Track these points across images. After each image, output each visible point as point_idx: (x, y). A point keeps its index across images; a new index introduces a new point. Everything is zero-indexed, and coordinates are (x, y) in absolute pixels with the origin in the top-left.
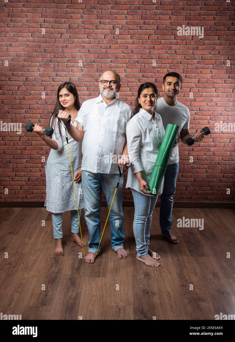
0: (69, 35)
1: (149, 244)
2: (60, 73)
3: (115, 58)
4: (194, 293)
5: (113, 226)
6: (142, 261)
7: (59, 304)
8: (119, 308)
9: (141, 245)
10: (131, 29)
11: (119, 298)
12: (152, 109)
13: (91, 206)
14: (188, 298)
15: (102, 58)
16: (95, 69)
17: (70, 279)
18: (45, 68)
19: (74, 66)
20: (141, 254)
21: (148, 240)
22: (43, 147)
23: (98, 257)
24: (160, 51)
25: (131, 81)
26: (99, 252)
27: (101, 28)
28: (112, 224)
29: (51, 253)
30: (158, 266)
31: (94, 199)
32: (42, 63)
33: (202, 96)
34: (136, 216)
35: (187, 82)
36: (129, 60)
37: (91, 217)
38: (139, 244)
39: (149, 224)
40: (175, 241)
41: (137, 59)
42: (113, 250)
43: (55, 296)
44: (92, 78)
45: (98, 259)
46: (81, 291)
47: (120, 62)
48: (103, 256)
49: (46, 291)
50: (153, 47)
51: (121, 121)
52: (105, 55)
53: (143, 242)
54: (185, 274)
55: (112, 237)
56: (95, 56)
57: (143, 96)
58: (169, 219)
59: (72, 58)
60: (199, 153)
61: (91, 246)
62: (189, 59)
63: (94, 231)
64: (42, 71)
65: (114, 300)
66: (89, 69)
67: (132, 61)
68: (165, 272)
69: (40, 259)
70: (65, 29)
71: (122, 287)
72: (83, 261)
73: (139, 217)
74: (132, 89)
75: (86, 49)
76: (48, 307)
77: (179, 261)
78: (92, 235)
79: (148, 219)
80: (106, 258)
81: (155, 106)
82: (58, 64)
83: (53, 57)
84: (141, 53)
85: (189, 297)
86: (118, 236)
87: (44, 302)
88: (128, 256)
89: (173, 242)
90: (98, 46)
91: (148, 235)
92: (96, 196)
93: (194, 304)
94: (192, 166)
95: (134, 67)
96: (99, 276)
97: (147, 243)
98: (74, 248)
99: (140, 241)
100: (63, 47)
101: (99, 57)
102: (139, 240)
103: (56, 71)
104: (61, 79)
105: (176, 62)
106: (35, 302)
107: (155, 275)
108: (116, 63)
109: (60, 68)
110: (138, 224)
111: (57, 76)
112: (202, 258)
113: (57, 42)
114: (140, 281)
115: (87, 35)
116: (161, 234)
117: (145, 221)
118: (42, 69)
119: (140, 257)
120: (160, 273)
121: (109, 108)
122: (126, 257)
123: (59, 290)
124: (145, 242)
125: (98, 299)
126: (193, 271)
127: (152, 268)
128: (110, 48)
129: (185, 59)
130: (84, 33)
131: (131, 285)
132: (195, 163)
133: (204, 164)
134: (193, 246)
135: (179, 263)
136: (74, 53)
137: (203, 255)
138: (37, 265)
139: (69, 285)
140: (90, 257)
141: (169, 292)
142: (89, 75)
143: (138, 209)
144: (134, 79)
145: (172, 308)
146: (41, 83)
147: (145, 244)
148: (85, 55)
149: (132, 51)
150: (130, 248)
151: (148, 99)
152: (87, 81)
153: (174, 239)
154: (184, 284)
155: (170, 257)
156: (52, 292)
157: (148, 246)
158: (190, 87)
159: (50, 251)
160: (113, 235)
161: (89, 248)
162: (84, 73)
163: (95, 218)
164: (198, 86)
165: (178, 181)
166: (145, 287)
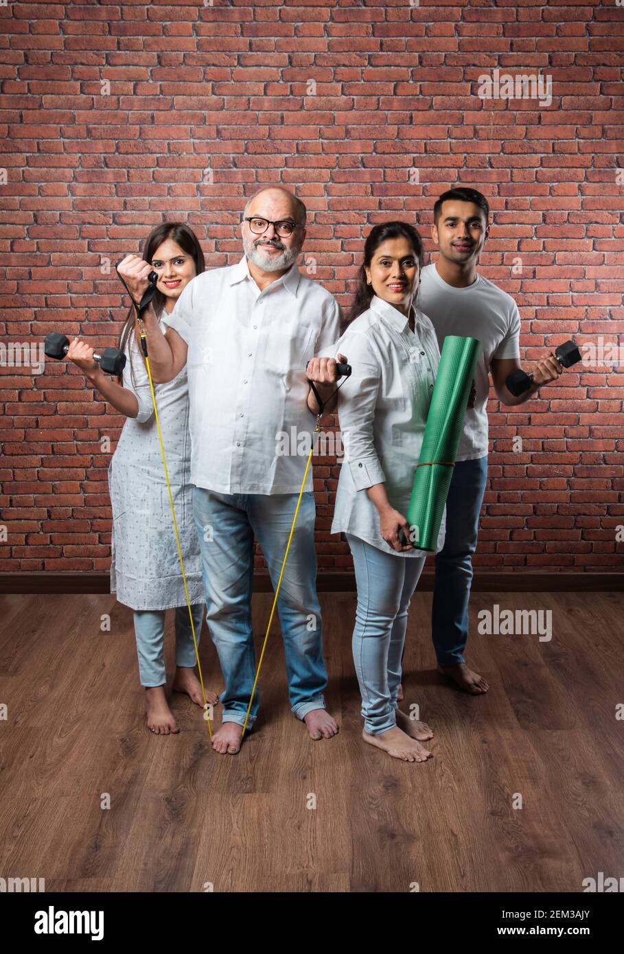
0: (161, 85)
1: (402, 697)
2: (136, 198)
3: (298, 151)
4: (526, 834)
5: (292, 645)
6: (380, 747)
7: (134, 872)
8: (307, 880)
9: (376, 698)
10: (344, 65)
11: (309, 852)
12: (408, 300)
13: (223, 589)
14: (509, 849)
15: (259, 154)
16: (237, 185)
17: (168, 800)
18: (91, 184)
19: (177, 178)
20: (376, 724)
21: (397, 685)
22: (89, 418)
23: (251, 737)
24: (430, 131)
25: (346, 221)
26: (255, 720)
27: (253, 63)
28: (288, 638)
29: (113, 726)
30: (425, 759)
31: (232, 567)
32: (80, 169)
33: (554, 262)
34: (362, 615)
35: (509, 221)
36: (338, 158)
37: (224, 620)
38: (369, 697)
39: (400, 637)
40: (476, 688)
41: (362, 153)
42: (296, 716)
43: (123, 849)
44: (231, 214)
45: (250, 741)
46: (199, 834)
47: (312, 165)
48: (266, 734)
49: (98, 835)
50: (408, 119)
51: (302, 340)
52: (268, 145)
53: (382, 690)
54: (504, 781)
55: (290, 678)
56: (238, 148)
57: (381, 263)
58: (460, 623)
59: (168, 155)
60: (548, 431)
61: (229, 704)
62: (515, 153)
63: (234, 662)
64: (83, 195)
65: (294, 857)
66: (222, 187)
67: (346, 160)
68: (445, 775)
69: (81, 743)
70: (147, 66)
71: (318, 820)
72: (206, 747)
73: (369, 619)
74: (349, 243)
75: (210, 125)
76: (102, 882)
77: (485, 742)
78: (229, 673)
79: (397, 622)
80: (273, 738)
81: (415, 292)
82: (128, 172)
83: (113, 150)
84: (374, 137)
85: (513, 846)
86: (307, 674)
87: (90, 866)
88: (338, 733)
89: (472, 689)
90: (245, 116)
91: (395, 670)
92: (237, 559)
93: (527, 865)
94: (527, 468)
95: (352, 179)
96: (252, 791)
97: (393, 693)
98: (181, 712)
99: (373, 689)
100: (141, 122)
101: (250, 150)
102: (368, 684)
103: (124, 194)
104: (139, 217)
105: (476, 163)
106: (63, 867)
107: (414, 786)
108: (299, 168)
109: (136, 183)
110: (366, 639)
111: (125, 209)
112: (554, 734)
113: (124, 107)
114: (370, 803)
115: (212, 85)
116: (436, 668)
117: (389, 629)
118: (80, 187)
119: (373, 734)
120: (431, 779)
121: (266, 301)
122: (332, 734)
123: (135, 832)
124: (387, 689)
125: (246, 855)
126: (527, 773)
127: (406, 764)
128: (282, 123)
129: (505, 153)
130: (204, 77)
131: (345, 814)
132: (535, 461)
133: (563, 462)
134: (530, 700)
135: (487, 750)
136: (174, 139)
137: (555, 725)
138: (71, 760)
139: (164, 818)
140: (227, 737)
141: (456, 833)
142: (221, 203)
143: (367, 596)
144: (353, 213)
145: (462, 877)
146: (80, 229)
147: (388, 696)
148: (207, 143)
149: (347, 132)
150: (344, 709)
151: (394, 270)
152: (217, 223)
153: (474, 681)
154: (499, 810)
155: (460, 734)
156: (113, 837)
157: (395, 702)
158: (521, 235)
159: (112, 720)
160: (294, 672)
161: (224, 711)
162: (205, 199)
163: (236, 623)
164: (541, 234)
165: (488, 513)
166: (386, 820)
